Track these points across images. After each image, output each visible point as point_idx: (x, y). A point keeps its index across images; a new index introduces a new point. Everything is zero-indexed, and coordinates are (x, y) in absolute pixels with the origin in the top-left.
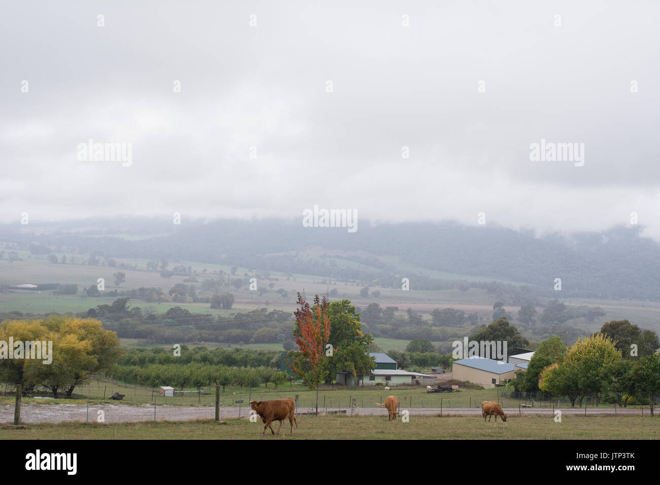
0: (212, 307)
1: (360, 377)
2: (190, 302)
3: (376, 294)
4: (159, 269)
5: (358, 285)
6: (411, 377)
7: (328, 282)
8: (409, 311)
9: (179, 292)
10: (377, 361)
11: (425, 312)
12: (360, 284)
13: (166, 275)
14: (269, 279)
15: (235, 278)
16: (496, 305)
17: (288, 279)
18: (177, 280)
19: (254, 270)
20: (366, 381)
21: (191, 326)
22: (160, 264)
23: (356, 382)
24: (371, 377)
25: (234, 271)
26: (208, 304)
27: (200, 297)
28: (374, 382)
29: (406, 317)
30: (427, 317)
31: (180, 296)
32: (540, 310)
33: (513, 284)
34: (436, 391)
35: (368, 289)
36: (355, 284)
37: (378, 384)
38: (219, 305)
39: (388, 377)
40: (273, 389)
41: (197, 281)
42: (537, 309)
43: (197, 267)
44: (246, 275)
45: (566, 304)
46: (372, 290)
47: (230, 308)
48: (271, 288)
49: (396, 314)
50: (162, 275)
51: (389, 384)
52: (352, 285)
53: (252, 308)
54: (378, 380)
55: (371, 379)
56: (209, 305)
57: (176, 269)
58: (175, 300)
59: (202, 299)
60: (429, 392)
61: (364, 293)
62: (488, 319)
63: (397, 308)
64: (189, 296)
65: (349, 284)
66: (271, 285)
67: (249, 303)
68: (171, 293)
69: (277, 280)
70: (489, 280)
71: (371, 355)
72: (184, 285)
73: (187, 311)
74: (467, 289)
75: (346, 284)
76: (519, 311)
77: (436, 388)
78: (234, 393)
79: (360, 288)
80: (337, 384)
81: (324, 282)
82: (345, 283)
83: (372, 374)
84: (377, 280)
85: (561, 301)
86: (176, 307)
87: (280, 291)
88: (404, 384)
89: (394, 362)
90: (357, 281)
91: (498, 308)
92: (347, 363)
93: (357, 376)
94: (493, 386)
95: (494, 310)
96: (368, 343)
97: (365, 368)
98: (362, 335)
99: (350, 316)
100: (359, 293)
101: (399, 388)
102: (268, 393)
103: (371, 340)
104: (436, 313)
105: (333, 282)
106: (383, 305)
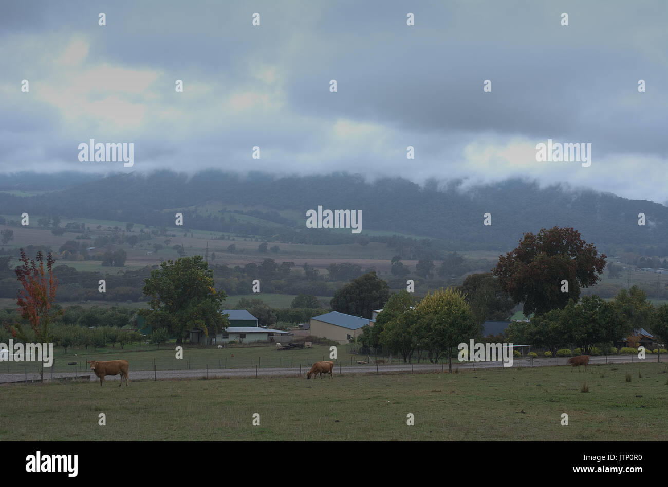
0: (104, 265)
1: (213, 334)
2: (81, 260)
3: (275, 250)
4: (51, 226)
5: (257, 240)
6: (267, 335)
7: (226, 237)
8: (305, 266)
9: (70, 249)
10: (230, 318)
11: (322, 267)
12: (259, 240)
13: (58, 232)
14: (166, 235)
15: (130, 234)
16: (395, 259)
17: (185, 235)
18: (69, 237)
19: (150, 226)
20: (219, 338)
21: (77, 285)
22: (52, 221)
23: (209, 340)
24: (224, 335)
25: (129, 227)
26: (99, 261)
27: (91, 254)
28: (226, 340)
29: (303, 272)
30: (324, 272)
31: (70, 253)
32: (437, 264)
33: (414, 237)
34: (287, 349)
35: (267, 244)
36: (254, 239)
37: (231, 342)
38: (111, 263)
39: (243, 335)
40: (120, 349)
41: (90, 238)
42: (435, 262)
43: (91, 224)
44: (142, 231)
45: (466, 257)
46: (271, 245)
47: (122, 265)
48: (167, 244)
49: (292, 269)
50: (53, 233)
51: (243, 342)
52: (252, 240)
53: (144, 265)
54: (232, 338)
55: (224, 338)
56: (100, 263)
57: (68, 226)
58: (65, 258)
59: (94, 256)
60: (279, 350)
61: (263, 249)
62: (386, 273)
63: (293, 263)
64: (80, 254)
65: (248, 239)
66: (167, 242)
67: (143, 260)
68: (61, 250)
69: (174, 236)
70: (389, 234)
71: (225, 312)
72: (75, 242)
73: (74, 269)
74: (368, 243)
75: (245, 240)
76: (417, 264)
77: (287, 345)
78: (76, 355)
79: (259, 243)
80: (191, 343)
81: (222, 238)
82: (244, 238)
83: (226, 332)
84: (277, 235)
85: (460, 254)
86: (62, 266)
87: (176, 248)
88: (259, 342)
89: (255, 318)
90: (256, 236)
91: (396, 262)
92: (198, 321)
93: (209, 334)
94: (348, 342)
95: (392, 264)
96: (221, 301)
97: (218, 326)
98: (215, 292)
99: (201, 272)
100: (258, 248)
101: (251, 345)
102: (113, 354)
103: (224, 297)
104: (332, 268)
105: (231, 238)
106: (279, 261)
